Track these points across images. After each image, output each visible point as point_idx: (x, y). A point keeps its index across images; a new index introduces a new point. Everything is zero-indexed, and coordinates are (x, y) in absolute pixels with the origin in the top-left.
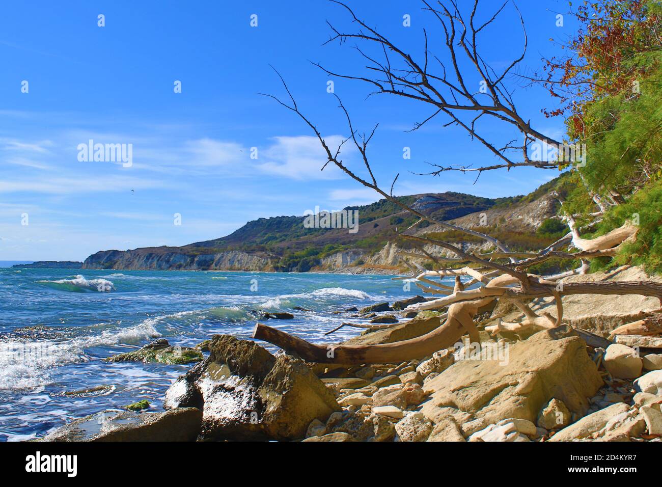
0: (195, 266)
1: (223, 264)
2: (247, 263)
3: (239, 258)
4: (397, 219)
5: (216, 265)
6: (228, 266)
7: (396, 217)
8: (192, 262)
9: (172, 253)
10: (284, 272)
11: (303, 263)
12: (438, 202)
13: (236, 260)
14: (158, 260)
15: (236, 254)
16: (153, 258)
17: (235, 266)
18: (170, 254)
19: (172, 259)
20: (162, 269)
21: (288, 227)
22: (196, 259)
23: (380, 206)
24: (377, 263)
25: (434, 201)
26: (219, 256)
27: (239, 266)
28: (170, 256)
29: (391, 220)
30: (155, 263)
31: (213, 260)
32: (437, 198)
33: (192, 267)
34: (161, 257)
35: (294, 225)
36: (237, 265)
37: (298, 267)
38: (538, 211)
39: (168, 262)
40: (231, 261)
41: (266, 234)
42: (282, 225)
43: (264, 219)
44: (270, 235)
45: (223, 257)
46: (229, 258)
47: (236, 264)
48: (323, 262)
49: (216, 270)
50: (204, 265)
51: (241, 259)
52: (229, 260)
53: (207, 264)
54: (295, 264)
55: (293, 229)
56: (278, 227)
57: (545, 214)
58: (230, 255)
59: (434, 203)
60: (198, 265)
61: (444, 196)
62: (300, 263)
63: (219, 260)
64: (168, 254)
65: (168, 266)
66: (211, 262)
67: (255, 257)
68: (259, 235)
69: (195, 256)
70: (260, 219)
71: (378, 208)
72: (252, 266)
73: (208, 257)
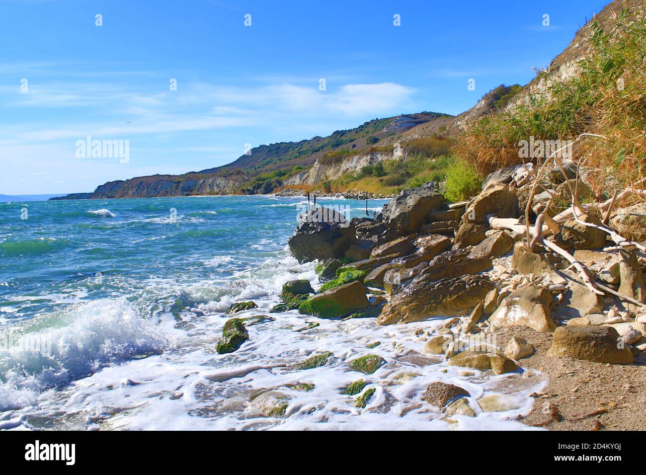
0: (179, 192)
1: (204, 189)
2: (225, 187)
3: (218, 183)
4: (373, 139)
5: (198, 191)
6: (208, 190)
7: (372, 137)
8: (178, 188)
10: (250, 194)
11: (267, 184)
12: (412, 121)
13: (215, 184)
14: (148, 189)
15: (215, 179)
16: (143, 186)
17: (214, 190)
18: (158, 181)
21: (285, 152)
22: (181, 185)
23: (364, 129)
24: (305, 182)
25: (408, 121)
26: (201, 182)
27: (218, 190)
29: (368, 140)
30: (145, 190)
32: (412, 118)
33: (177, 193)
34: (150, 185)
35: (291, 150)
36: (216, 190)
37: (262, 189)
38: (473, 113)
40: (211, 186)
42: (281, 150)
43: (265, 145)
44: (268, 159)
45: (204, 182)
46: (209, 183)
47: (215, 188)
48: (285, 183)
49: (198, 195)
50: (188, 190)
51: (220, 184)
52: (210, 185)
53: (190, 190)
54: (259, 186)
55: (290, 153)
56: (276, 153)
57: (480, 115)
59: (408, 122)
60: (182, 191)
61: (420, 116)
62: (265, 184)
63: (201, 185)
64: (156, 181)
66: (194, 187)
67: (231, 181)
68: (259, 160)
69: (180, 182)
70: (262, 146)
71: (361, 130)
72: (229, 190)
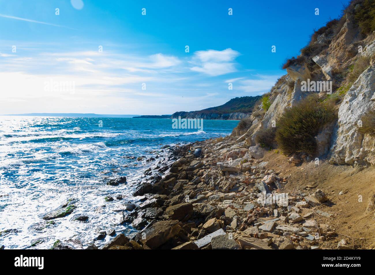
0: (222, 118)
1: (234, 117)
3: (241, 115)
5: (231, 118)
6: (236, 118)
8: (221, 116)
9: (212, 113)
14: (206, 116)
16: (204, 115)
19: (212, 115)
20: (208, 119)
22: (222, 115)
26: (231, 114)
28: (211, 114)
30: (205, 117)
31: (229, 116)
33: (221, 118)
39: (210, 116)
41: (240, 104)
47: (239, 117)
52: (236, 116)
53: (227, 117)
58: (236, 114)
60: (223, 118)
63: (232, 116)
65: (211, 118)
69: (221, 114)
73: (227, 115)
